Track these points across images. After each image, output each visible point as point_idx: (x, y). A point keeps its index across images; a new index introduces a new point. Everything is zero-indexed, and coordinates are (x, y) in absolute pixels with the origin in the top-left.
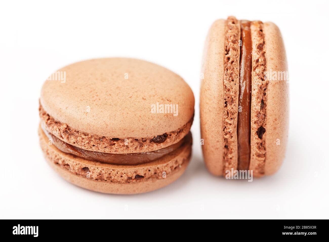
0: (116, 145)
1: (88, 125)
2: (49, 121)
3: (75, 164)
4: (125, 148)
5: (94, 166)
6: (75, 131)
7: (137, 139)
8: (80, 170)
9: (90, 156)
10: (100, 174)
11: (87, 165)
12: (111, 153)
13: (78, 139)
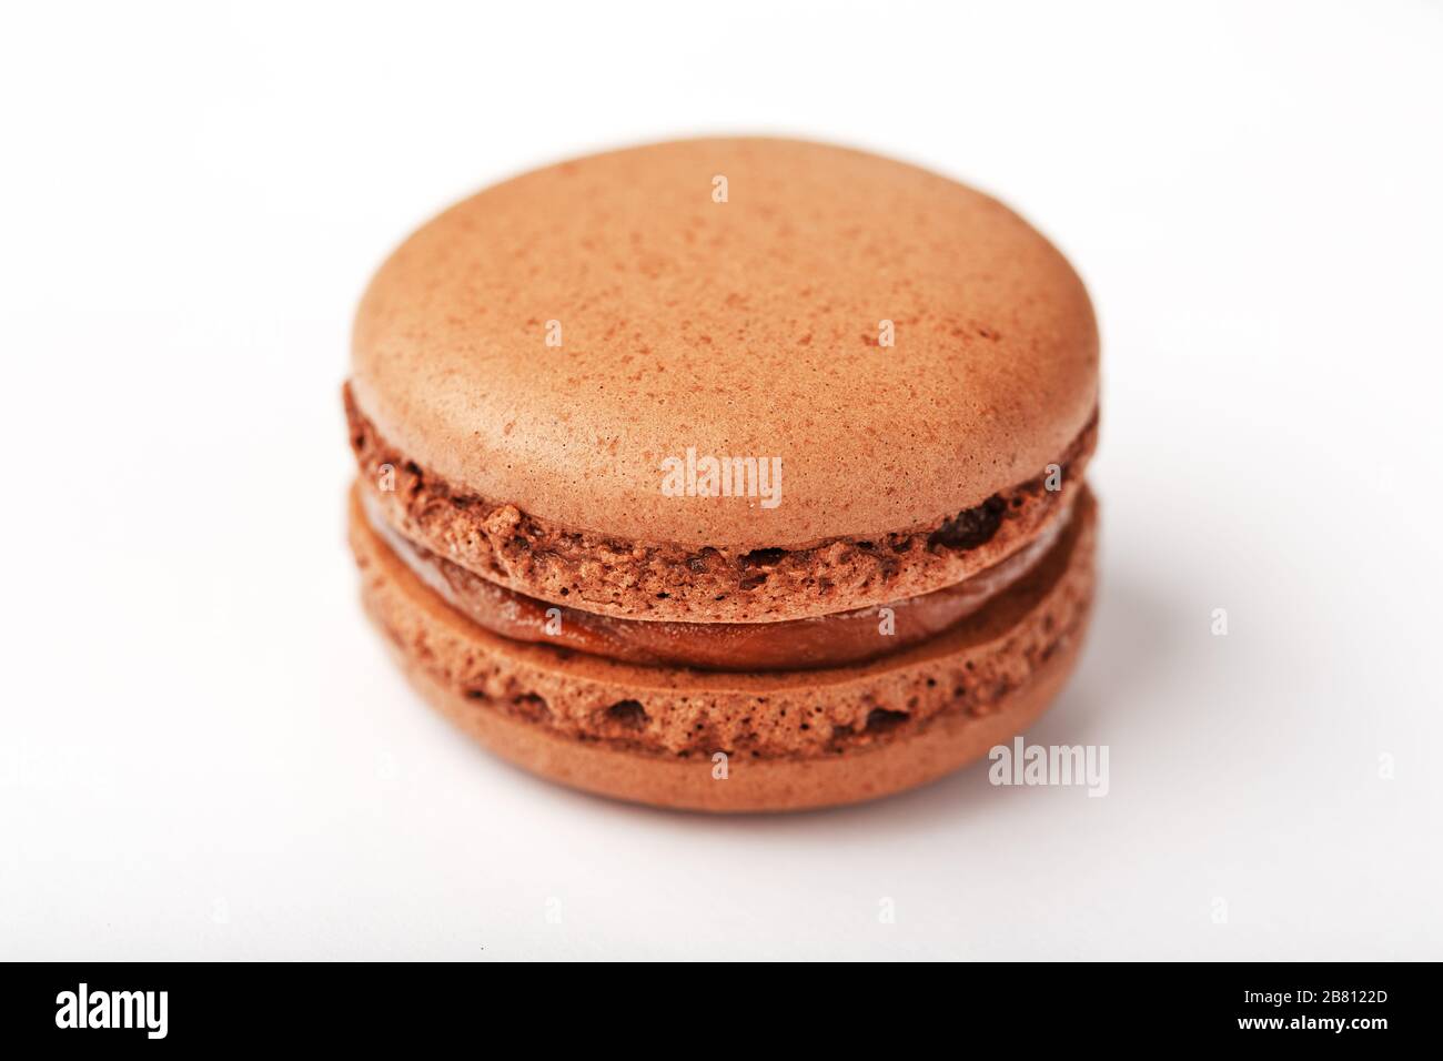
0: (773, 581)
1: (628, 500)
2: (422, 499)
3: (570, 689)
4: (814, 590)
5: (669, 691)
6: (564, 535)
7: (867, 539)
8: (599, 718)
9: (644, 642)
10: (700, 727)
11: (632, 689)
12: (747, 621)
13: (583, 571)
